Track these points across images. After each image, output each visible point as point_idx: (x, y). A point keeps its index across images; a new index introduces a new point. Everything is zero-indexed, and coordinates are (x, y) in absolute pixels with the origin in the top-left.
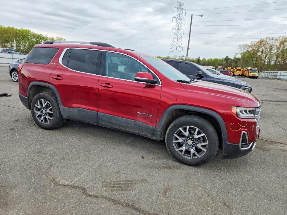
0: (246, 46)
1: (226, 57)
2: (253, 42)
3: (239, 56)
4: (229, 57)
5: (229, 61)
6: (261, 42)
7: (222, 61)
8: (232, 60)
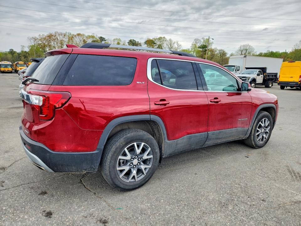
0: (35, 39)
1: (10, 50)
2: (41, 35)
3: (27, 50)
4: (14, 50)
5: (15, 54)
6: (50, 36)
7: (6, 54)
8: (19, 54)
